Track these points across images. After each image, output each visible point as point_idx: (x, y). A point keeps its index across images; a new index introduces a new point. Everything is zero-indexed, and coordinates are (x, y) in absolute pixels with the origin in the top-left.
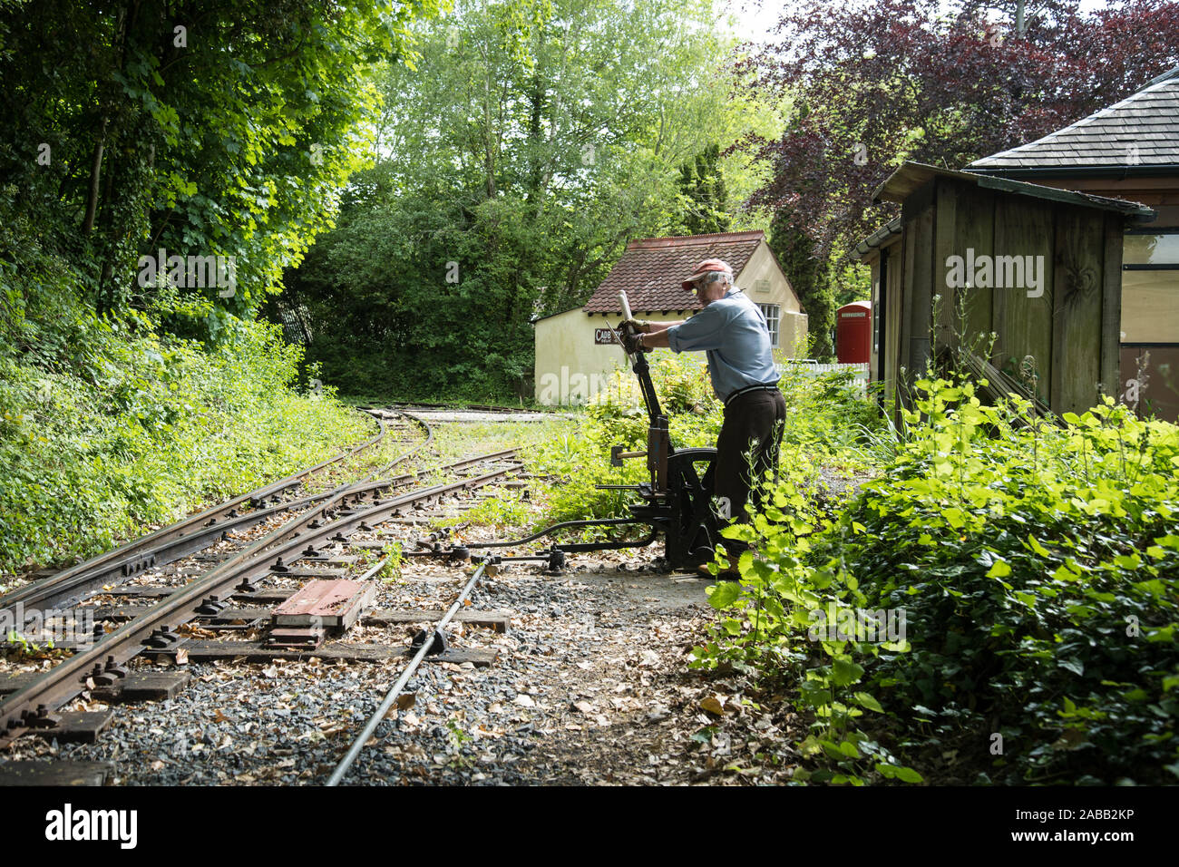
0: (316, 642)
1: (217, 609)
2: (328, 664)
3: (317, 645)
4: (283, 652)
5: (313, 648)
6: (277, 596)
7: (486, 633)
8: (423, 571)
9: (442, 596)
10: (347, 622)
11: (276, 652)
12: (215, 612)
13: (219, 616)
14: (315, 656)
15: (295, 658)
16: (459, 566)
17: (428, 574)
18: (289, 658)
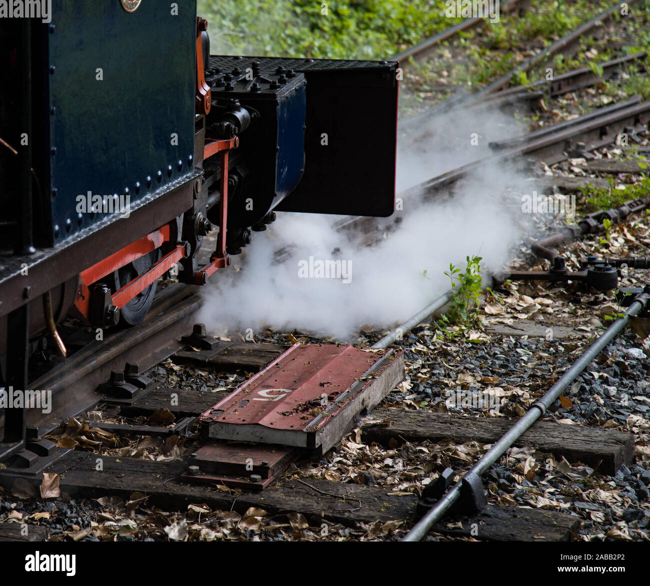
0: (265, 477)
1: (132, 389)
2: (277, 520)
3: (265, 484)
4: (208, 493)
5: (257, 489)
6: (246, 360)
7: (577, 473)
8: (526, 310)
9: (533, 376)
10: (324, 440)
11: (196, 492)
12: (129, 395)
13: (134, 402)
14: (257, 506)
15: (224, 506)
16: (596, 302)
17: (532, 318)
18: (214, 505)
